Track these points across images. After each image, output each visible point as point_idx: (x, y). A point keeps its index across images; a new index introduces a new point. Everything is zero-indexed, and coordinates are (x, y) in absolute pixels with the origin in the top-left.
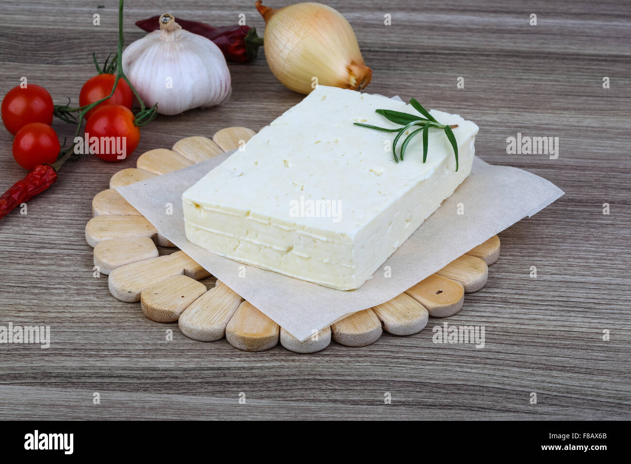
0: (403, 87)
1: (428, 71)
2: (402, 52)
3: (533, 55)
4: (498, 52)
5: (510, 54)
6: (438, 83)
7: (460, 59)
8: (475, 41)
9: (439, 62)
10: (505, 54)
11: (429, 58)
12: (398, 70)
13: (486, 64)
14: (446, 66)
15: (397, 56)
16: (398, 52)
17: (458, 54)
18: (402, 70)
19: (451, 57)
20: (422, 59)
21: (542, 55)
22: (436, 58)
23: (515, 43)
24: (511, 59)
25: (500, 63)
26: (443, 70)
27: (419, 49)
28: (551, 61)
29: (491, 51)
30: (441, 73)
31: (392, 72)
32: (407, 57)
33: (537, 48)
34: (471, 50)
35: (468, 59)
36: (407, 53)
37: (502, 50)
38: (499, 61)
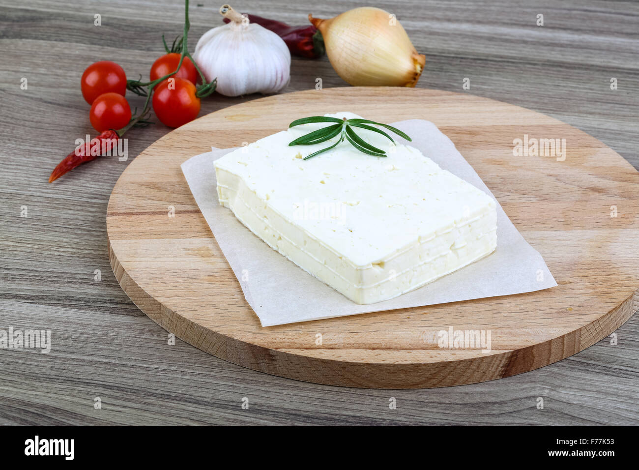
0: (449, 86)
1: (477, 75)
2: (457, 58)
3: (576, 66)
4: (545, 62)
5: (556, 64)
6: (482, 85)
7: (508, 66)
8: (528, 52)
9: (488, 67)
10: (551, 64)
11: (480, 63)
12: (448, 72)
13: (530, 71)
14: (493, 71)
15: (452, 60)
16: (453, 57)
17: (508, 62)
18: (452, 72)
19: (501, 64)
20: (474, 64)
21: (584, 67)
22: (487, 64)
23: (563, 55)
24: (555, 69)
25: (543, 71)
26: (490, 75)
27: (474, 55)
28: (592, 72)
29: (538, 61)
30: (487, 77)
31: (443, 73)
32: (461, 62)
33: (582, 60)
34: (521, 58)
35: (516, 67)
36: (462, 58)
37: (548, 61)
38: (544, 69)
